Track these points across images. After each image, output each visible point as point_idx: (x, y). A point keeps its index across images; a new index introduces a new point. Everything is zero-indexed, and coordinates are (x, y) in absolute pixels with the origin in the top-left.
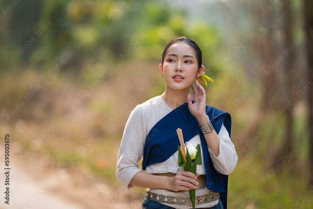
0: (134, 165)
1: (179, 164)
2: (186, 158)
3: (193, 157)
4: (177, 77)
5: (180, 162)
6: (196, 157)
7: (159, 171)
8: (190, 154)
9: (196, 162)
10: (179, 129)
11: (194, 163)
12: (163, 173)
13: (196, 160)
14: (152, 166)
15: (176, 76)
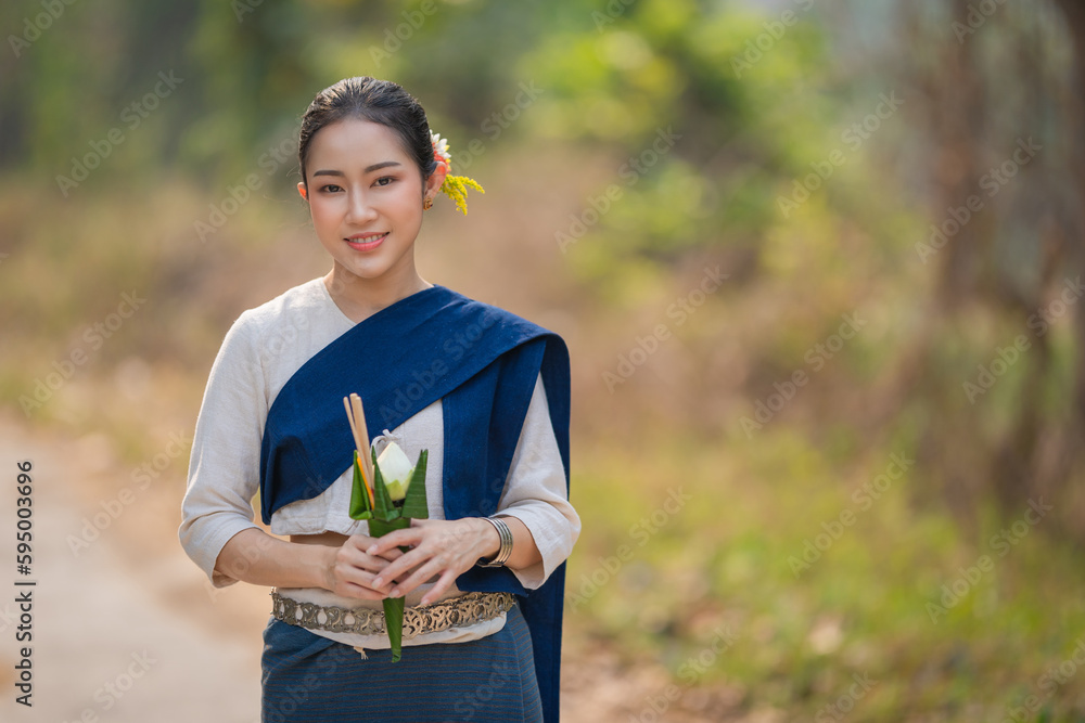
0: (232, 508)
1: (354, 510)
2: (373, 491)
3: (398, 493)
4: (361, 240)
5: (357, 504)
6: (408, 492)
7: (305, 527)
8: (388, 478)
9: (406, 507)
10: (353, 395)
11: (401, 513)
12: (316, 533)
13: (407, 501)
14: (286, 511)
15: (357, 237)
